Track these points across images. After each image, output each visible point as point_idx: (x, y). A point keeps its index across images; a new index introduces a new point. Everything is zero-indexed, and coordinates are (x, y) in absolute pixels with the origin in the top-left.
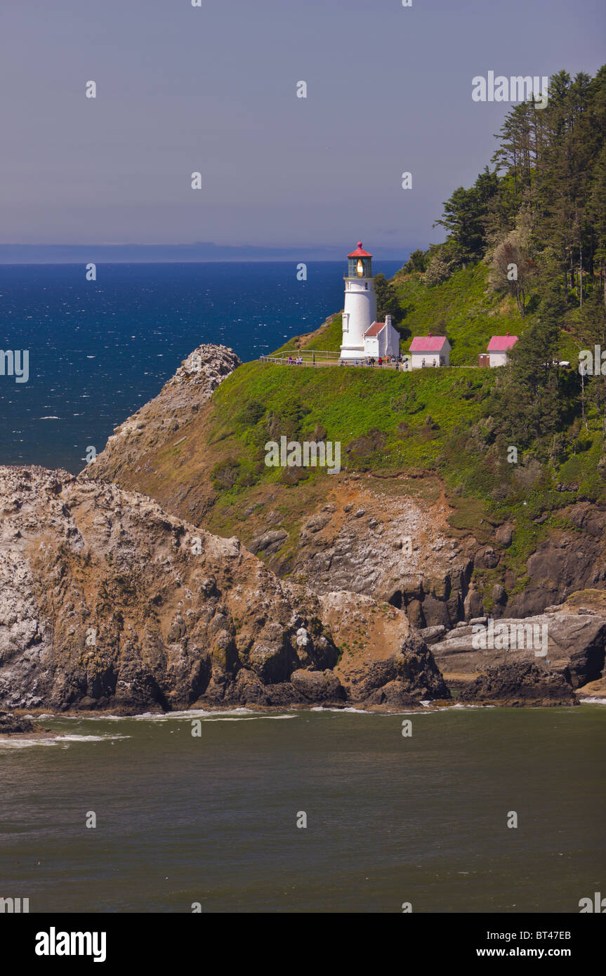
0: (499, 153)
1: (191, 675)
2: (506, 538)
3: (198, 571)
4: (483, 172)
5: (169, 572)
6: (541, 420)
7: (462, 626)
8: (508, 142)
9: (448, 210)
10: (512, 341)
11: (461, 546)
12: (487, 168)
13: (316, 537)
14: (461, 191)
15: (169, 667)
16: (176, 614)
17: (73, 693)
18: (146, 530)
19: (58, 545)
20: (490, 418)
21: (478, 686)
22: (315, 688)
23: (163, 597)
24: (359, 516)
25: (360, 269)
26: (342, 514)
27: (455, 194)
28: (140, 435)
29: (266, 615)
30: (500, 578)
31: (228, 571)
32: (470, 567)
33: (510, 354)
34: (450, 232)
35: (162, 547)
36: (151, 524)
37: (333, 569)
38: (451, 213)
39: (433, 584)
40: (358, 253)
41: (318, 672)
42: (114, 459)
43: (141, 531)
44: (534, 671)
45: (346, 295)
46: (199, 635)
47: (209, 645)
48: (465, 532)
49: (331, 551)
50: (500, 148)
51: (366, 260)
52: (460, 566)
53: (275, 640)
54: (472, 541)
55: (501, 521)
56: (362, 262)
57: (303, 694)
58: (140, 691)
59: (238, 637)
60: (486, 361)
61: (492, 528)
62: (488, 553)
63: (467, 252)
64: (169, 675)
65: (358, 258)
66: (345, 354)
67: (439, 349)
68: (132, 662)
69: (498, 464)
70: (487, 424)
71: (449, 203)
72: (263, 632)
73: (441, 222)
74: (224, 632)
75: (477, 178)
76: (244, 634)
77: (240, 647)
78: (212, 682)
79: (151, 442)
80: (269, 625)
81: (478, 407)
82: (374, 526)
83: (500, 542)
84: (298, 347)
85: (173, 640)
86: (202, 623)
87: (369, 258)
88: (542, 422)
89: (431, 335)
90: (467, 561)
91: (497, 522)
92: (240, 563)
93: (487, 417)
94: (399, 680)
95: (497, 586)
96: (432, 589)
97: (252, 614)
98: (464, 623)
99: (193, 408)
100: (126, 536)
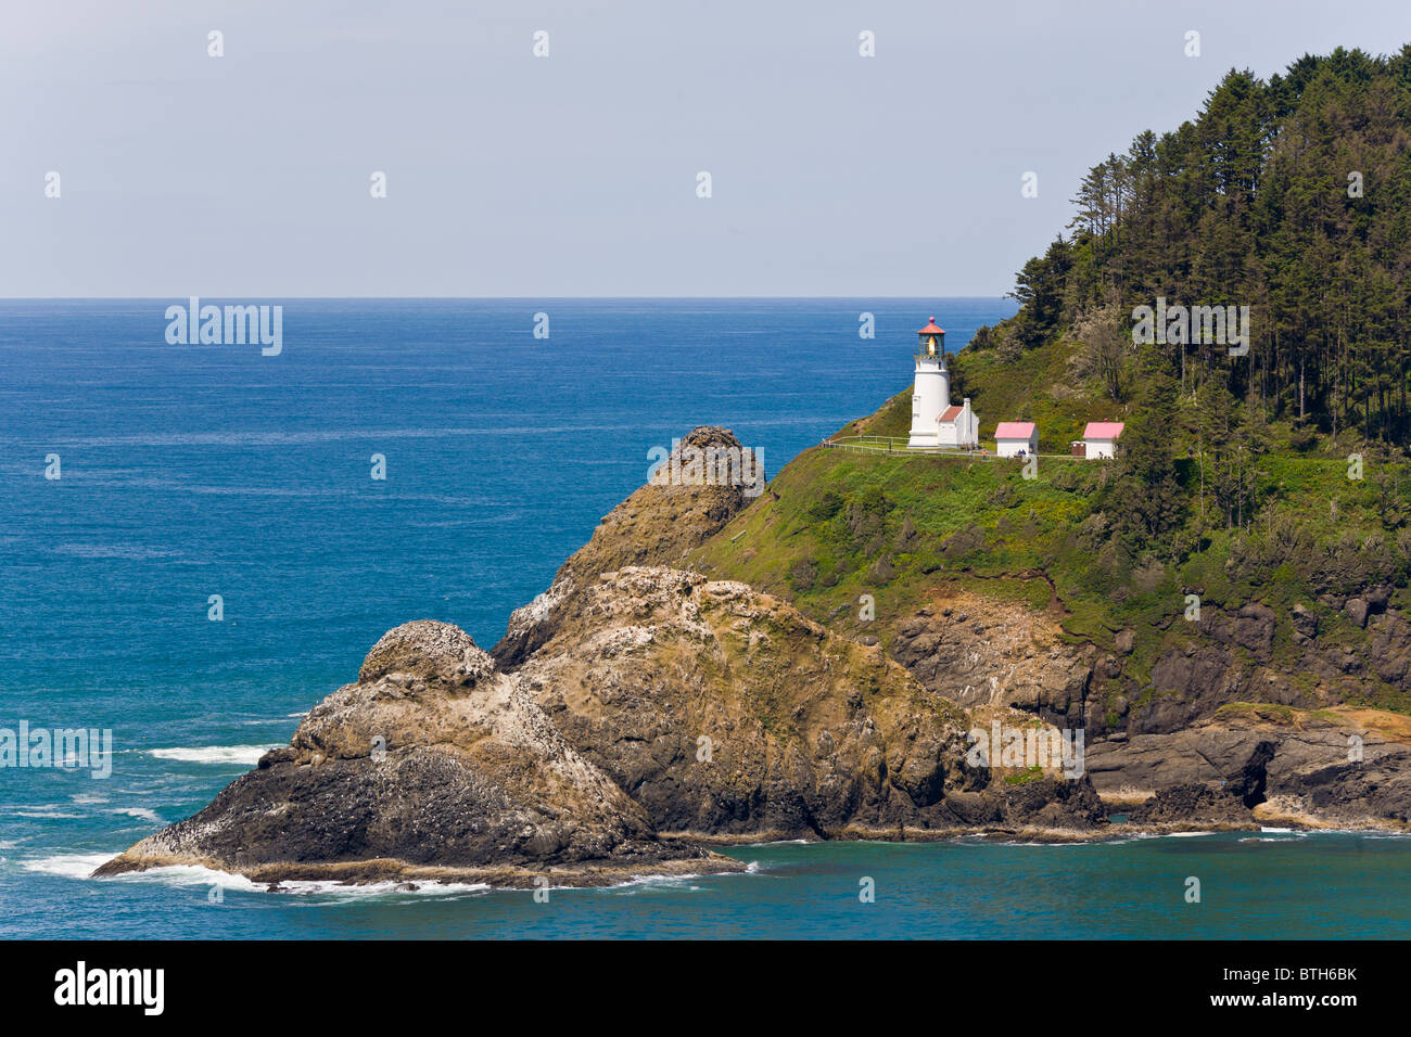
0: (1077, 219)
1: (842, 796)
2: (1128, 646)
3: (843, 682)
4: (1056, 240)
5: (811, 683)
6: (1162, 515)
7: (1099, 742)
8: (1087, 209)
9: (1021, 280)
10: (1116, 429)
11: (1079, 655)
12: (1060, 236)
13: (914, 644)
14: (1034, 261)
15: (818, 788)
16: (822, 729)
17: (720, 816)
18: (785, 636)
19: (695, 653)
20: (1102, 513)
21: (1149, 810)
22: (974, 811)
23: (807, 710)
24: (962, 620)
25: (932, 347)
26: (939, 617)
27: (1028, 265)
28: (633, 525)
29: (917, 730)
30: (1122, 690)
31: (874, 681)
32: (1090, 676)
33: (1118, 443)
34: (1023, 306)
35: (803, 656)
36: (791, 630)
37: (939, 678)
38: (1024, 286)
39: (1052, 695)
40: (931, 329)
41: (975, 793)
42: (604, 551)
43: (781, 638)
44: (1208, 793)
45: (917, 376)
46: (849, 752)
47: (859, 764)
48: (1082, 639)
49: (935, 659)
50: (1078, 215)
51: (939, 337)
52: (1080, 674)
53: (928, 757)
54: (1091, 649)
55: (1120, 627)
56: (936, 341)
57: (960, 816)
58: (791, 813)
59: (889, 754)
60: (1082, 450)
61: (1110, 633)
62: (1110, 662)
63: (1042, 329)
64: (819, 796)
65: (930, 335)
66: (913, 441)
67: (1029, 437)
68: (781, 782)
69: (1116, 563)
70: (1099, 521)
71: (1023, 274)
72: (916, 750)
73: (1012, 295)
74: (875, 750)
75: (1050, 246)
76: (896, 750)
77: (892, 765)
78: (864, 804)
79: (646, 533)
80: (920, 741)
81: (1083, 502)
82: (979, 632)
83: (1121, 650)
84: (857, 432)
85: (821, 758)
86: (849, 740)
87: (941, 335)
88: (1163, 519)
89: (1018, 421)
90: (1088, 670)
91: (1117, 628)
92: (887, 674)
93: (1098, 512)
94: (1058, 802)
95: (1121, 698)
96: (1051, 701)
97: (904, 728)
98: (1101, 739)
99: (693, 495)
100: (764, 643)
